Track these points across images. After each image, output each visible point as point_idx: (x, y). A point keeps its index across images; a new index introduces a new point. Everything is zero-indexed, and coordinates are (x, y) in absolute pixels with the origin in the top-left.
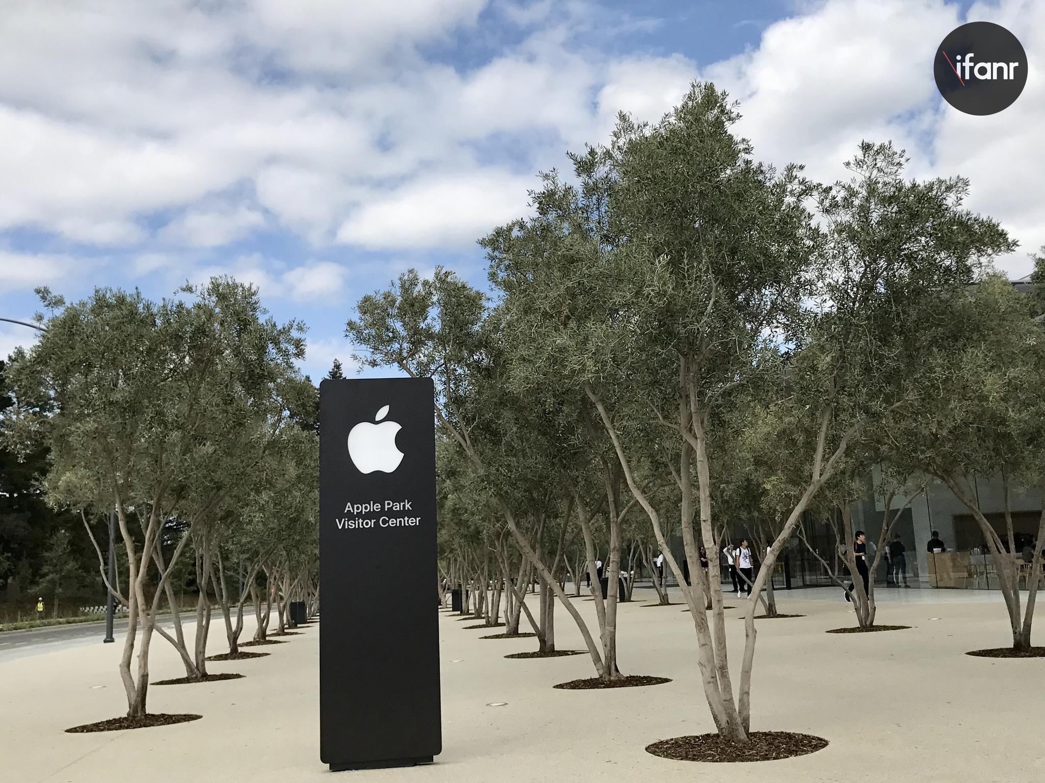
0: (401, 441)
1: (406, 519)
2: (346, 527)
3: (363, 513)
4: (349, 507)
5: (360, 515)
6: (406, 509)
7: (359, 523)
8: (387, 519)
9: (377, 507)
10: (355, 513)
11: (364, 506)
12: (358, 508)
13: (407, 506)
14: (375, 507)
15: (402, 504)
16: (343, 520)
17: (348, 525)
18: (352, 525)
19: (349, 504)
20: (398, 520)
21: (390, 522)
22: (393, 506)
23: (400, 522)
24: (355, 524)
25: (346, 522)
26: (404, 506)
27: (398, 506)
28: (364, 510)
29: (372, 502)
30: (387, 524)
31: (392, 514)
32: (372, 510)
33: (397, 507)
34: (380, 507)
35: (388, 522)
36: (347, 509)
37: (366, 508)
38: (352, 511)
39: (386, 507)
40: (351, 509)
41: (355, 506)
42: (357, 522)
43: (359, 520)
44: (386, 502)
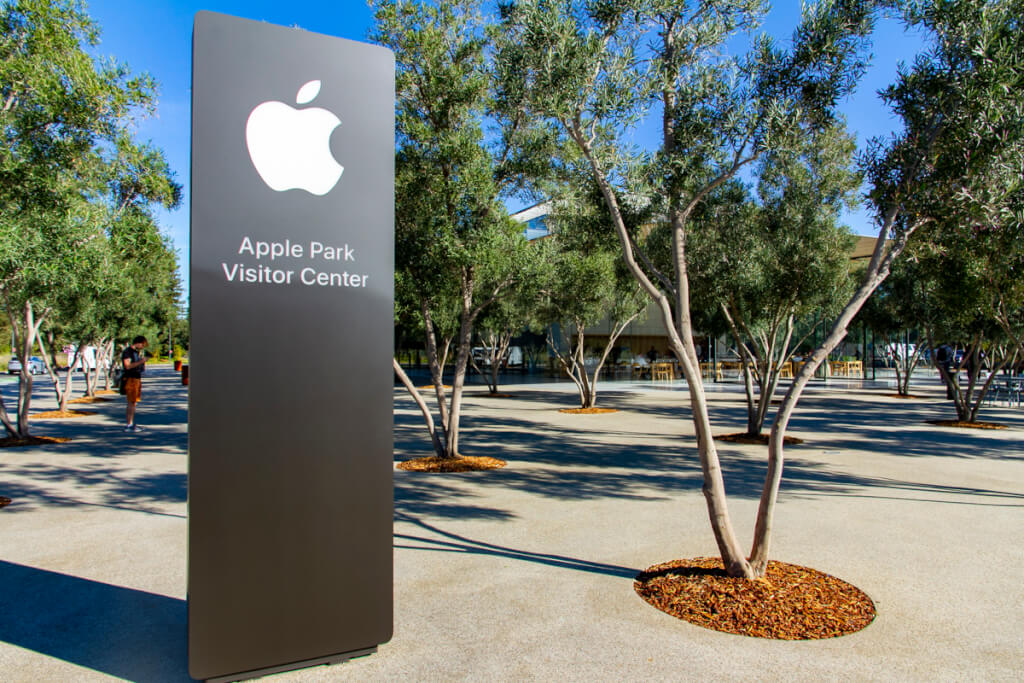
0: (338, 145)
1: (346, 275)
2: (242, 280)
3: (273, 258)
4: (246, 245)
5: (266, 261)
6: (346, 258)
7: (264, 274)
8: (314, 272)
9: (296, 251)
10: (258, 257)
11: (274, 246)
12: (263, 249)
13: (348, 254)
14: (293, 250)
15: (339, 250)
16: (236, 266)
17: (245, 276)
18: (250, 276)
19: (247, 240)
20: (332, 276)
21: (319, 278)
22: (324, 251)
23: (336, 279)
24: (257, 275)
25: (242, 271)
26: (343, 253)
27: (333, 253)
28: (273, 253)
29: (288, 242)
30: (314, 281)
31: (321, 264)
32: (288, 255)
33: (331, 254)
34: (301, 250)
35: (315, 277)
36: (243, 248)
37: (278, 250)
38: (252, 252)
39: (313, 252)
40: (250, 248)
41: (259, 245)
42: (261, 272)
43: (264, 268)
44: (313, 244)
